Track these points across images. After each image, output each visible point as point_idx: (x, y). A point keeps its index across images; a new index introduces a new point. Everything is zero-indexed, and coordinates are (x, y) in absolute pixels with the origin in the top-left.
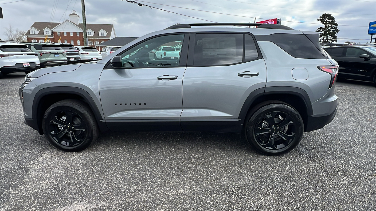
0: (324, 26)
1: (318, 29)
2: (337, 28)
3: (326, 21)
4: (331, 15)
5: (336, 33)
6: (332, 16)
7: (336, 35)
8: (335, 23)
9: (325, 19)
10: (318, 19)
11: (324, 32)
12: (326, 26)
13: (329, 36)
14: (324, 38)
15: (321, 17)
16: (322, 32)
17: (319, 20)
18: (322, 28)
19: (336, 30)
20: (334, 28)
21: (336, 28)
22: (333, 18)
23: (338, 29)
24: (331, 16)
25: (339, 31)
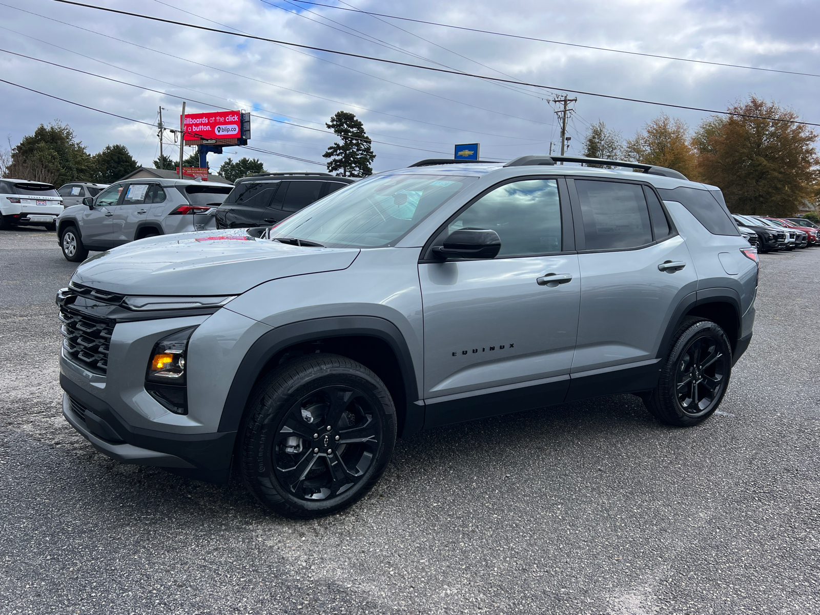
0: (342, 143)
1: (329, 149)
2: (370, 150)
3: (346, 131)
4: (355, 116)
5: (370, 161)
6: (357, 120)
7: (369, 166)
8: (365, 135)
9: (343, 125)
10: (326, 124)
11: (344, 157)
12: (346, 142)
13: (356, 167)
14: (345, 171)
15: (333, 120)
16: (340, 157)
17: (329, 127)
18: (338, 147)
19: (369, 155)
20: (365, 148)
21: (368, 150)
22: (358, 125)
23: (372, 153)
24: (355, 119)
25: (374, 156)
